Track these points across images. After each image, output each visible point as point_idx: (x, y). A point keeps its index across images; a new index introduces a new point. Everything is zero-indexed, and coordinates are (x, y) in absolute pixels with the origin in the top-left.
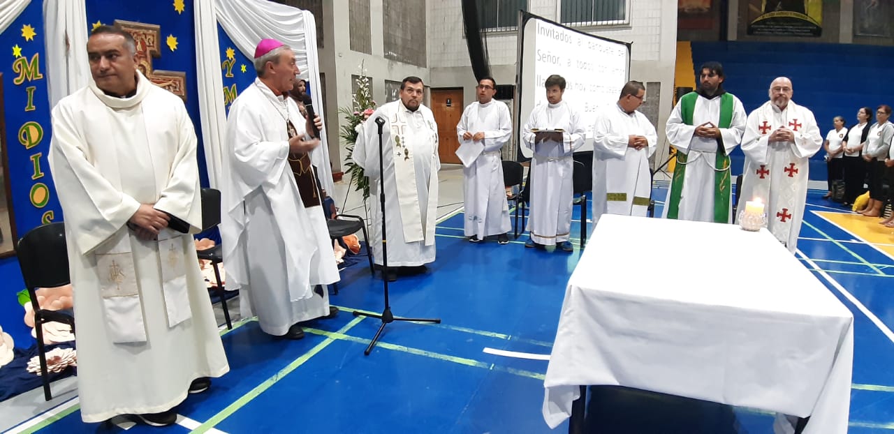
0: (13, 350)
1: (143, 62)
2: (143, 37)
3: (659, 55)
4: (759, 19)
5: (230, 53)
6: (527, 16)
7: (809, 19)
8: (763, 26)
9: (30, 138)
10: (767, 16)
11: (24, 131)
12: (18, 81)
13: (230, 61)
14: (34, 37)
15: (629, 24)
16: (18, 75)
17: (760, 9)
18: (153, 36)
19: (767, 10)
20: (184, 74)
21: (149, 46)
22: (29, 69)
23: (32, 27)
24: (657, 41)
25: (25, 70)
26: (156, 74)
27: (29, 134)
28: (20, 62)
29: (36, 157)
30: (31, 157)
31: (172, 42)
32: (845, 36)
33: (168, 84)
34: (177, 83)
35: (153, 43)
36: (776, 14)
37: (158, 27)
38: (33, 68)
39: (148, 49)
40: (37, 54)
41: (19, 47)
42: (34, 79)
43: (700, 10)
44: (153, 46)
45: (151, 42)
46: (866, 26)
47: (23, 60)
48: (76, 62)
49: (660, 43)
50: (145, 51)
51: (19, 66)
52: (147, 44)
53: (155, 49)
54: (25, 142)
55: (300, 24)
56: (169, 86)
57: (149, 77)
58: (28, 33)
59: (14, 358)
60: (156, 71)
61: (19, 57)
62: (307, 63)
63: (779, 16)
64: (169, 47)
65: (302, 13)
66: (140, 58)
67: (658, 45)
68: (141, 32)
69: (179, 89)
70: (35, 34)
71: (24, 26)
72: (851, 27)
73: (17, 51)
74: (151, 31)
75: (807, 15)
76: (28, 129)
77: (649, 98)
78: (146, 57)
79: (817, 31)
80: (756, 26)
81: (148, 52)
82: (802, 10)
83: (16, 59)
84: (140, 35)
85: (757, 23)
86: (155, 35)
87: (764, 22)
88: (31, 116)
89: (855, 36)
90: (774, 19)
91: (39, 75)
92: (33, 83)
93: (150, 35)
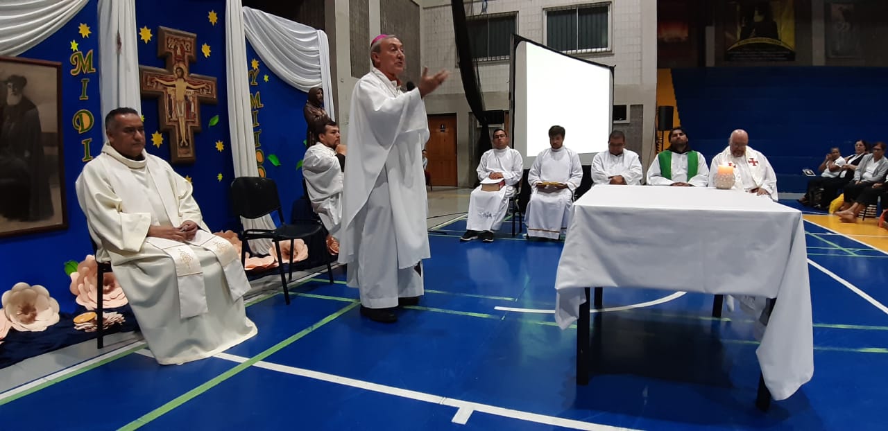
0: (59, 313)
1: (182, 66)
2: (183, 43)
3: (641, 79)
4: (736, 45)
5: (255, 64)
6: (519, 39)
7: (782, 45)
8: (740, 53)
9: (82, 123)
10: (743, 43)
11: (78, 117)
12: (74, 72)
13: (255, 71)
14: (89, 34)
15: (611, 51)
16: (74, 67)
17: (736, 36)
18: (191, 43)
19: (743, 37)
20: (215, 78)
21: (187, 52)
22: (84, 63)
23: (88, 26)
24: (639, 66)
25: (81, 63)
26: (192, 77)
27: (82, 120)
28: (77, 56)
29: (86, 142)
30: (83, 141)
31: (206, 50)
32: (818, 58)
33: (202, 86)
34: (210, 86)
35: (191, 48)
36: (751, 41)
37: (195, 35)
38: (88, 63)
39: (187, 54)
40: (91, 51)
41: (76, 42)
42: (88, 72)
43: (679, 39)
44: (190, 52)
45: (188, 48)
46: (838, 48)
47: (79, 55)
48: (126, 60)
49: (641, 68)
50: (184, 55)
51: (76, 59)
52: (186, 49)
53: (192, 54)
54: (78, 128)
55: (316, 42)
56: (203, 88)
57: (186, 79)
58: (84, 31)
59: (60, 321)
60: (192, 74)
61: (76, 51)
62: (321, 77)
63: (754, 42)
64: (203, 54)
65: (316, 32)
66: (179, 61)
67: (639, 70)
68: (181, 38)
69: (211, 92)
70: (90, 33)
71: (81, 24)
72: (823, 51)
73: (74, 46)
74: (189, 39)
75: (780, 40)
76: (81, 116)
77: (633, 120)
78: (184, 61)
79: (791, 56)
80: (733, 53)
81: (186, 57)
82: (776, 36)
83: (73, 52)
84: (180, 41)
85: (733, 49)
86: (193, 42)
87: (740, 48)
88: (84, 105)
89: (827, 58)
90: (749, 46)
91: (92, 69)
92: (87, 75)
93: (189, 41)
